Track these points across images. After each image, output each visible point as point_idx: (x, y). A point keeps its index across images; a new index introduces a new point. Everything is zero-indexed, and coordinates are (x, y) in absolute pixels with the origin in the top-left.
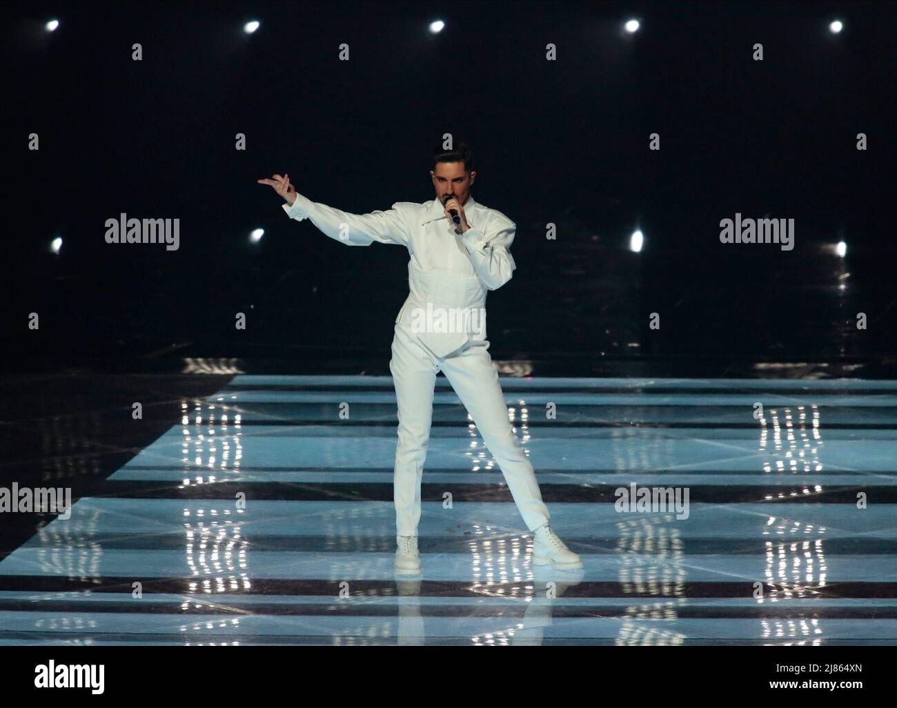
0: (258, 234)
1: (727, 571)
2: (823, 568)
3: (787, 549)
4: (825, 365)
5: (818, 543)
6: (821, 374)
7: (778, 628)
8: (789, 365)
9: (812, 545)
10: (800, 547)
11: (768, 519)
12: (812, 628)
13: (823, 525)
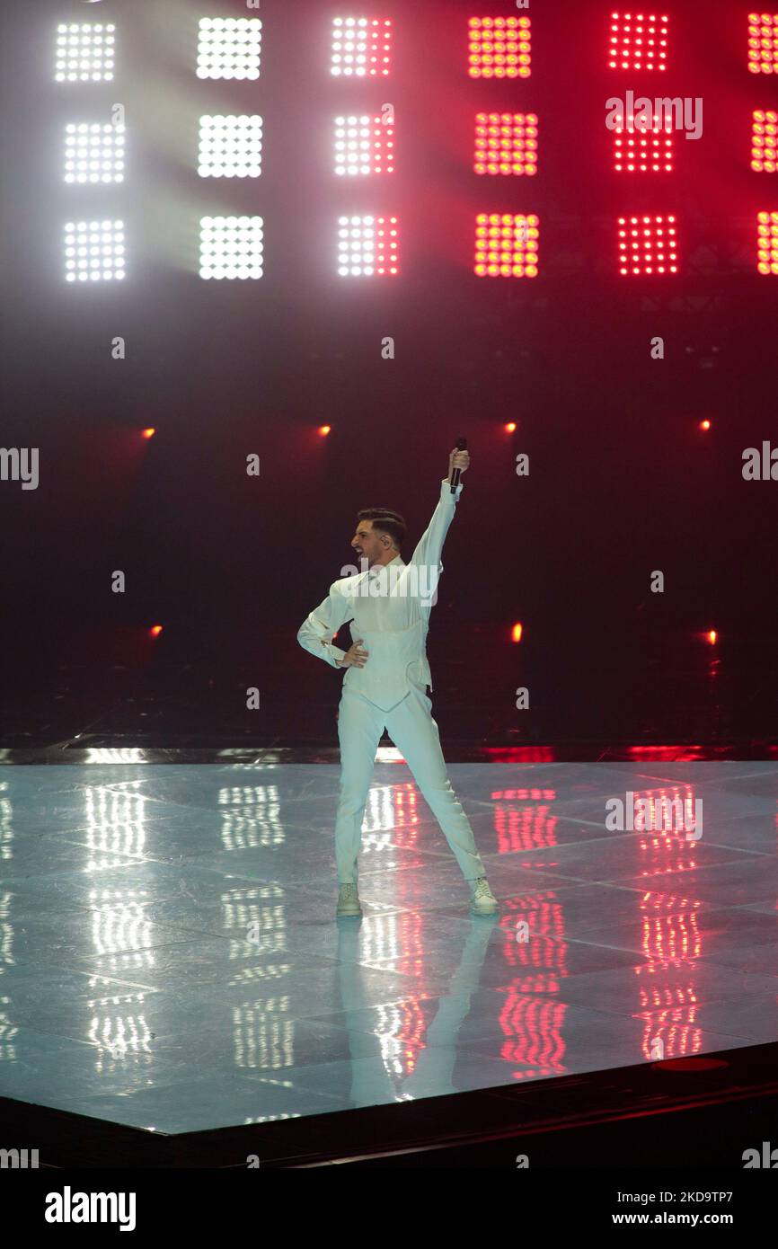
0: (157, 629)
1: (605, 944)
2: (698, 940)
3: (663, 922)
4: (697, 747)
5: (693, 918)
6: (694, 756)
7: (656, 997)
8: (664, 748)
9: (687, 918)
10: (675, 921)
11: (645, 894)
12: (687, 997)
13: (697, 899)
